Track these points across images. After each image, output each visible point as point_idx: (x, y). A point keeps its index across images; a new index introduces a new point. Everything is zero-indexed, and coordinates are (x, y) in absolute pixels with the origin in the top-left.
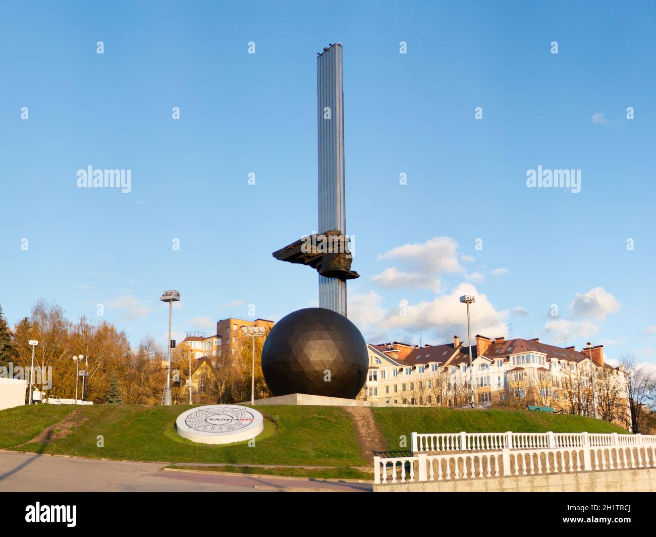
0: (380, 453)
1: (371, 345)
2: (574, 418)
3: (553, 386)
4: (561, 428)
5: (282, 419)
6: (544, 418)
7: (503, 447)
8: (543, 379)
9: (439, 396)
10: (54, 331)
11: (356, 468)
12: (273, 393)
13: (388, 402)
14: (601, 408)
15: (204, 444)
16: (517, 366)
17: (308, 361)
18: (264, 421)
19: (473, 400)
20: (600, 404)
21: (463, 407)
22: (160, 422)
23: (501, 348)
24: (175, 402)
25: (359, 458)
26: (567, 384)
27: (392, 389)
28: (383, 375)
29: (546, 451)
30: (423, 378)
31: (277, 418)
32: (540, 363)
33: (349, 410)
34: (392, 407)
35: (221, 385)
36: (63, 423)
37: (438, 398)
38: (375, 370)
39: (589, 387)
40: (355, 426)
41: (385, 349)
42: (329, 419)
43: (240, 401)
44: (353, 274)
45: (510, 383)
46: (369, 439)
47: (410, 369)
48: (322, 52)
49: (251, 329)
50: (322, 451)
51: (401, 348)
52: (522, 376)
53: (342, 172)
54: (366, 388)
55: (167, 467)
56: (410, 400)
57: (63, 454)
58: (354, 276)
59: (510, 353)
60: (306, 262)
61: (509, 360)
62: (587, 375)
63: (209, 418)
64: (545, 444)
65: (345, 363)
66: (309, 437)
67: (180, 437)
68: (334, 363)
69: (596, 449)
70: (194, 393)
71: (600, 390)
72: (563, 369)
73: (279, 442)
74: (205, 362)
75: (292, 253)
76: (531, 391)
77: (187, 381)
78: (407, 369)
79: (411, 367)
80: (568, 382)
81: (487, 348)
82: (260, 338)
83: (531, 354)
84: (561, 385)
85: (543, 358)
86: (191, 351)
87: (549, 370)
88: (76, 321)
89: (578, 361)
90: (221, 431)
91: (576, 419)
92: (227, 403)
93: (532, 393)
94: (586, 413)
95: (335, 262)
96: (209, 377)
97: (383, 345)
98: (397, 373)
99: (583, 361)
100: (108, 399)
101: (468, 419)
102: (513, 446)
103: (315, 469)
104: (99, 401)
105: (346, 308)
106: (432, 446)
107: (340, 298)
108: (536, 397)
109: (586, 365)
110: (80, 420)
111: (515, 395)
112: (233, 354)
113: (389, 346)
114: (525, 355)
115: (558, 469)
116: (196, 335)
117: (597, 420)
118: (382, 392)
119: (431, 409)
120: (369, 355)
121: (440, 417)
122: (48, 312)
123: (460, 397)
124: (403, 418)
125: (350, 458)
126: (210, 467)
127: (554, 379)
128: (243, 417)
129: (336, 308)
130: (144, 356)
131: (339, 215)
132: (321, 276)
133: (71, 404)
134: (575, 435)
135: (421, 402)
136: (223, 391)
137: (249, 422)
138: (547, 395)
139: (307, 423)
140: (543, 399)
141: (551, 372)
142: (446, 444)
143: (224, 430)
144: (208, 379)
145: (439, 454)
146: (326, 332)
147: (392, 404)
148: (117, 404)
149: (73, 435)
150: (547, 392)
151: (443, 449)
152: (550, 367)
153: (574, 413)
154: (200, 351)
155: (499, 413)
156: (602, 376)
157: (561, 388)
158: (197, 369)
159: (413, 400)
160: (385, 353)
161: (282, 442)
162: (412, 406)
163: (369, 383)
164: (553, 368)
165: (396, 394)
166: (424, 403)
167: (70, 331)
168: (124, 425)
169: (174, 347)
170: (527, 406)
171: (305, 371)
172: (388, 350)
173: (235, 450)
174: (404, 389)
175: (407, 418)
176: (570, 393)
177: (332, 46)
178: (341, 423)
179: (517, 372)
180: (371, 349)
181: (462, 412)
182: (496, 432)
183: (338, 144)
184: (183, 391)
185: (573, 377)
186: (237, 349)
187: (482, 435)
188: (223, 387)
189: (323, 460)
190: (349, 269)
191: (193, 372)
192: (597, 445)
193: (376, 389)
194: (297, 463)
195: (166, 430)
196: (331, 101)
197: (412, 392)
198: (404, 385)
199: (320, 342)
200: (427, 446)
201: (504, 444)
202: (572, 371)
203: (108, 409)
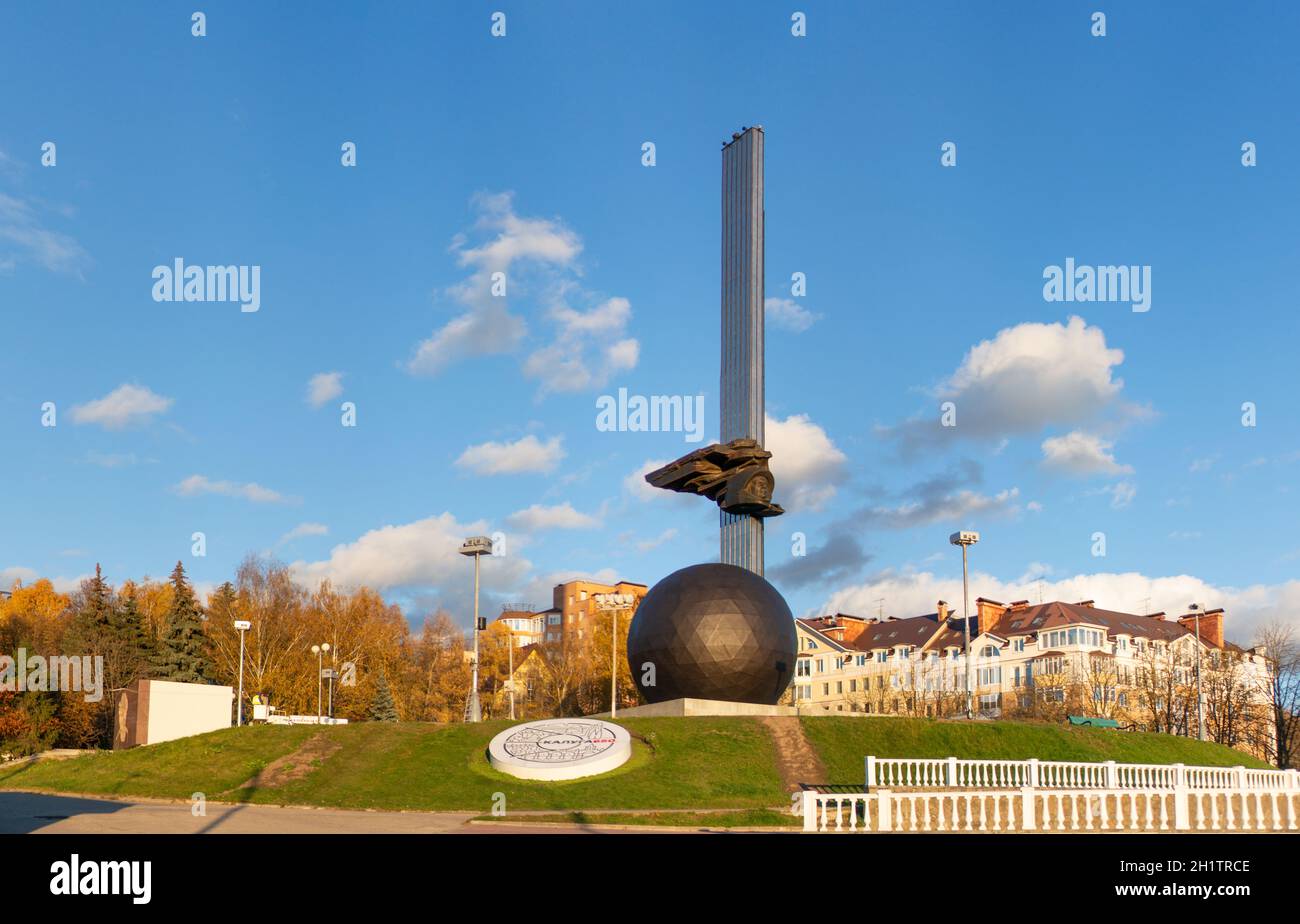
0: (815, 787)
1: (802, 620)
2: (1157, 738)
3: (1118, 682)
4: (1133, 756)
5: (660, 738)
6: (1099, 738)
7: (1021, 783)
8: (1100, 671)
9: (910, 700)
10: (276, 604)
11: (776, 809)
12: (646, 698)
13: (827, 708)
14: (1214, 722)
15: (535, 782)
16: (1050, 649)
17: (703, 648)
18: (631, 741)
19: (970, 706)
20: (1212, 715)
21: (952, 718)
22: (462, 749)
23: (1022, 620)
24: (486, 717)
25: (780, 794)
26: (1146, 679)
27: (833, 688)
28: (820, 667)
29: (1103, 794)
30: (884, 670)
31: (653, 737)
32: (1095, 643)
33: (766, 722)
34: (835, 717)
35: (561, 689)
36: (299, 755)
37: (909, 703)
38: (807, 658)
39: (1190, 685)
40: (775, 747)
41: (822, 626)
42: (735, 737)
43: (592, 714)
44: (775, 509)
45: (1038, 678)
46: (795, 766)
47: (863, 657)
48: (729, 140)
49: (612, 598)
50: (723, 786)
51: (848, 624)
52: (1060, 666)
53: (760, 343)
54: (794, 687)
55: (476, 819)
56: (863, 706)
57: (302, 804)
58: (776, 512)
59: (1040, 627)
60: (699, 490)
61: (1036, 640)
62: (1187, 664)
63: (543, 741)
64: (1100, 781)
65: (761, 648)
66: (702, 765)
67: (496, 771)
68: (743, 651)
69: (1200, 794)
70: (517, 702)
71: (1213, 689)
72: (1140, 654)
73: (657, 773)
74: (534, 652)
75: (676, 476)
76: (1075, 691)
77: (506, 683)
78: (858, 657)
79: (865, 654)
80: (1149, 675)
81: (997, 619)
82: (623, 613)
83: (1078, 628)
84: (1134, 682)
85: (1101, 634)
86: (513, 634)
87: (1113, 655)
88: (314, 589)
89: (1169, 639)
90: (562, 761)
91: (1162, 740)
92: (571, 716)
93: (1078, 695)
94: (1183, 730)
95: (747, 490)
96: (542, 676)
97: (820, 619)
98: (842, 664)
99: (1180, 639)
100: (373, 714)
101: (962, 738)
102: (1040, 783)
103: (713, 814)
104: (358, 718)
105: (763, 563)
106: (900, 778)
107: (754, 547)
108: (1085, 702)
109: (1186, 646)
110: (328, 749)
111: (1045, 698)
112: (580, 637)
113: (830, 620)
114: (1066, 630)
115: (1123, 823)
116: (520, 609)
117: (1205, 742)
118: (818, 694)
119: (898, 721)
120: (799, 636)
121: (914, 733)
122: (263, 573)
123: (947, 701)
124: (852, 734)
125: (766, 794)
126: (545, 816)
127: (1122, 671)
128: (598, 737)
129: (748, 563)
130: (432, 644)
131: (754, 415)
132: (723, 512)
133: (311, 723)
134: (1158, 767)
135: (881, 710)
136: (563, 697)
137: (608, 744)
138: (1106, 698)
139: (700, 743)
140: (1099, 705)
141: (1116, 659)
142: (922, 776)
143: (567, 758)
144: (539, 679)
145: (911, 792)
146: (731, 602)
147: (834, 712)
148: (388, 722)
149: (316, 773)
150: (1106, 693)
151: (918, 784)
152: (1114, 650)
153: (1158, 731)
154: (525, 634)
155: (1017, 728)
156: (1220, 665)
157: (1134, 687)
158: (521, 663)
159: (867, 705)
160: (823, 633)
161: (661, 773)
162: (867, 715)
163: (798, 680)
164: (1120, 652)
165: (840, 696)
166: (886, 710)
167: (305, 605)
168: (403, 755)
169: (484, 628)
170: (1068, 717)
171: (698, 662)
172: (828, 626)
173: (586, 789)
174: (854, 688)
175: (859, 733)
176: (1151, 695)
177: (748, 131)
178: (753, 741)
179: (1051, 659)
180: (801, 626)
181: (951, 725)
182: (1011, 759)
183: (754, 298)
184: (498, 700)
185: (1159, 666)
186: (585, 631)
187: (986, 763)
188: (564, 690)
189: (724, 799)
190: (769, 502)
191: (515, 669)
192: (1201, 787)
193: (809, 687)
194: (683, 806)
195: (471, 760)
196: (744, 225)
197: (867, 692)
198: (854, 683)
199: (722, 617)
200: (891, 778)
201: (1024, 780)
202: (1158, 657)
203: (374, 730)
